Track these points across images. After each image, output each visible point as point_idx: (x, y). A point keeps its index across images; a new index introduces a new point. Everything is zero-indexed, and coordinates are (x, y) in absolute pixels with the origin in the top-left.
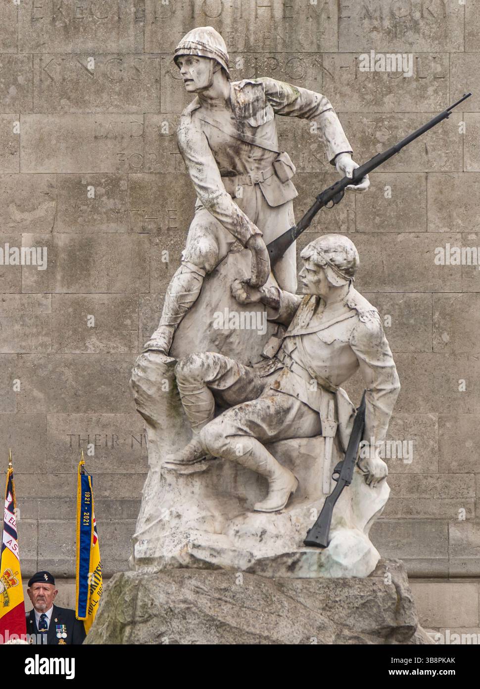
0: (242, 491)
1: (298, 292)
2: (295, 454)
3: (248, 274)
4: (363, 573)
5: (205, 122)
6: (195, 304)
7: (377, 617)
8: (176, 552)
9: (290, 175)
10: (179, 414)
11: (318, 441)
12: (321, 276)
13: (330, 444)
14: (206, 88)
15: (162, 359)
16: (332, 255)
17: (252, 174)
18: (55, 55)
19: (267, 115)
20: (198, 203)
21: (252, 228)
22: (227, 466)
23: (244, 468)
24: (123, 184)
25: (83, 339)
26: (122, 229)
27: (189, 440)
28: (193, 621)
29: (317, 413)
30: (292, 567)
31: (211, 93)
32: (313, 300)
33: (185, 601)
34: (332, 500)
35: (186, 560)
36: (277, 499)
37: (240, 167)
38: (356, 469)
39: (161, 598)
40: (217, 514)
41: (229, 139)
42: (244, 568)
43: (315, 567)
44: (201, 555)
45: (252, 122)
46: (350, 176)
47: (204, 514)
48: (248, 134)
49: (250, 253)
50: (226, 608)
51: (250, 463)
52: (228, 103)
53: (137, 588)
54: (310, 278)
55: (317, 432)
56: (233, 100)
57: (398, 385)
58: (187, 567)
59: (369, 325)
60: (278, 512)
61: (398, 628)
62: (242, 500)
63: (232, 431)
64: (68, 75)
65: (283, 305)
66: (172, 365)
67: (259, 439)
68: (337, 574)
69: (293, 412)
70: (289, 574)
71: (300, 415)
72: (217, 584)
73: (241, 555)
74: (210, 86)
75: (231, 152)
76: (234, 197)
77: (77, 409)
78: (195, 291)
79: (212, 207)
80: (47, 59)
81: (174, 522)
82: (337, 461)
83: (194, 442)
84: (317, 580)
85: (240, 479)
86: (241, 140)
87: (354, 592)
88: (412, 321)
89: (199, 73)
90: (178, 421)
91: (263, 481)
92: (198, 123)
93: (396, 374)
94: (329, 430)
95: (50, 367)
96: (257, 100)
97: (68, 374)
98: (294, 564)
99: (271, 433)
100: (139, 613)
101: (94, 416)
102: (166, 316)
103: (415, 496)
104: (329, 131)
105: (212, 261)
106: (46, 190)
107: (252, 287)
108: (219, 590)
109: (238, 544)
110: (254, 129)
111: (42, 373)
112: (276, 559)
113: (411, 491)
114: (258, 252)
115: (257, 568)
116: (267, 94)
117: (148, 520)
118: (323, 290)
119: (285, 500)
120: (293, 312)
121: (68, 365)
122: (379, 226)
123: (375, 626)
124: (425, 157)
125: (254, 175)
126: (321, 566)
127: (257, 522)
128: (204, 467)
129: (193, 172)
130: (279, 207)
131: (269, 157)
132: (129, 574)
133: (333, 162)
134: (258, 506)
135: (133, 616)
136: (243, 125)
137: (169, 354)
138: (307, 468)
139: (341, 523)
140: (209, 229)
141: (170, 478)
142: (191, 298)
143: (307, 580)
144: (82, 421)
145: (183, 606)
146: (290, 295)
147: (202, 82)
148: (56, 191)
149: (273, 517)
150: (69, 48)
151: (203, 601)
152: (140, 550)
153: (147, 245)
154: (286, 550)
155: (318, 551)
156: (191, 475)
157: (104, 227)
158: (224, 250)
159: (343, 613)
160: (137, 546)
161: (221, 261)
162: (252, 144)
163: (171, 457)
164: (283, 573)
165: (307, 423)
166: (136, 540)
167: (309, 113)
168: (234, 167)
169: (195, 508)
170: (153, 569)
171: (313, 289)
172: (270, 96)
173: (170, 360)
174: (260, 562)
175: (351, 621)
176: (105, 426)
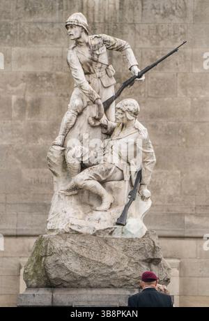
0: (92, 202)
1: (115, 122)
2: (113, 188)
3: (95, 114)
4: (140, 236)
5: (78, 52)
6: (73, 126)
7: (146, 254)
8: (64, 227)
9: (113, 74)
10: (66, 171)
11: (122, 182)
12: (124, 115)
13: (127, 184)
14: (78, 38)
15: (60, 148)
16: (128, 107)
17: (97, 74)
18: (26, 22)
19: (103, 50)
20: (75, 85)
21: (97, 96)
22: (85, 192)
23: (92, 193)
24: (54, 76)
25: (37, 139)
26: (53, 94)
27: (70, 181)
28: (70, 255)
29: (122, 171)
30: (111, 234)
31: (81, 40)
32: (121, 125)
33: (67, 247)
34: (127, 206)
35: (68, 230)
36: (105, 205)
37: (92, 71)
38: (137, 194)
39: (57, 246)
40: (81, 212)
41: (88, 59)
42: (91, 233)
43: (120, 233)
44: (74, 228)
45: (98, 53)
46: (137, 75)
47: (75, 211)
48: (96, 57)
49: (96, 106)
50: (84, 250)
51: (94, 190)
52: (87, 44)
53: (47, 241)
54: (120, 116)
55: (122, 179)
56: (90, 44)
57: (155, 160)
58: (68, 233)
59: (143, 135)
60: (106, 211)
61: (154, 259)
62: (91, 206)
63: (87, 178)
64: (31, 31)
65: (109, 127)
66: (63, 150)
67: (98, 181)
68: (129, 236)
69: (112, 171)
70: (110, 236)
71: (115, 172)
72: (80, 240)
73: (90, 228)
74: (80, 37)
75: (89, 64)
76: (90, 83)
77: (34, 167)
78: (74, 121)
79: (80, 87)
80: (22, 24)
81: (64, 214)
82: (130, 190)
83: (72, 182)
84: (121, 239)
85: (91, 197)
86: (93, 60)
87: (136, 244)
88: (170, 133)
89: (76, 32)
90: (66, 173)
91: (99, 198)
92: (75, 52)
93: (154, 155)
94: (127, 178)
95: (23, 150)
96: (99, 43)
97: (30, 153)
98: (112, 232)
99: (103, 179)
100: (48, 252)
101: (41, 170)
102: (62, 131)
103: (171, 204)
104: (129, 56)
105: (81, 109)
106: (22, 78)
107: (96, 119)
108: (81, 243)
109: (89, 223)
110: (98, 55)
111: (20, 152)
112: (104, 230)
113: (169, 202)
114: (99, 106)
115: (96, 234)
116: (104, 41)
117: (53, 214)
118: (125, 121)
119: (109, 206)
120: (113, 130)
121: (30, 150)
122: (158, 94)
123: (144, 258)
124: (176, 67)
125: (98, 74)
126: (123, 233)
127: (97, 215)
128: (76, 192)
129: (73, 72)
130: (108, 87)
131: (104, 67)
132: (45, 236)
133: (130, 69)
134: (97, 208)
135: (46, 253)
136: (93, 53)
137: (63, 146)
138: (118, 193)
139: (131, 215)
140: (80, 96)
141: (62, 197)
142: (72, 124)
143: (117, 239)
144: (36, 172)
145: (66, 249)
146: (112, 123)
147: (77, 36)
148: (26, 79)
149: (104, 213)
150: (32, 20)
151: (75, 247)
152: (49, 226)
153: (63, 101)
154: (109, 226)
155: (121, 227)
156: (71, 195)
157: (46, 94)
158: (85, 104)
159: (132, 253)
160: (48, 224)
161: (84, 109)
162: (97, 62)
163: (63, 188)
164: (107, 236)
165: (118, 175)
166: (48, 222)
167: (120, 49)
168: (90, 71)
169: (72, 209)
170: (54, 234)
171: (121, 121)
172: (104, 42)
173: (63, 148)
174: (98, 231)
175: (134, 256)
176: (45, 174)
